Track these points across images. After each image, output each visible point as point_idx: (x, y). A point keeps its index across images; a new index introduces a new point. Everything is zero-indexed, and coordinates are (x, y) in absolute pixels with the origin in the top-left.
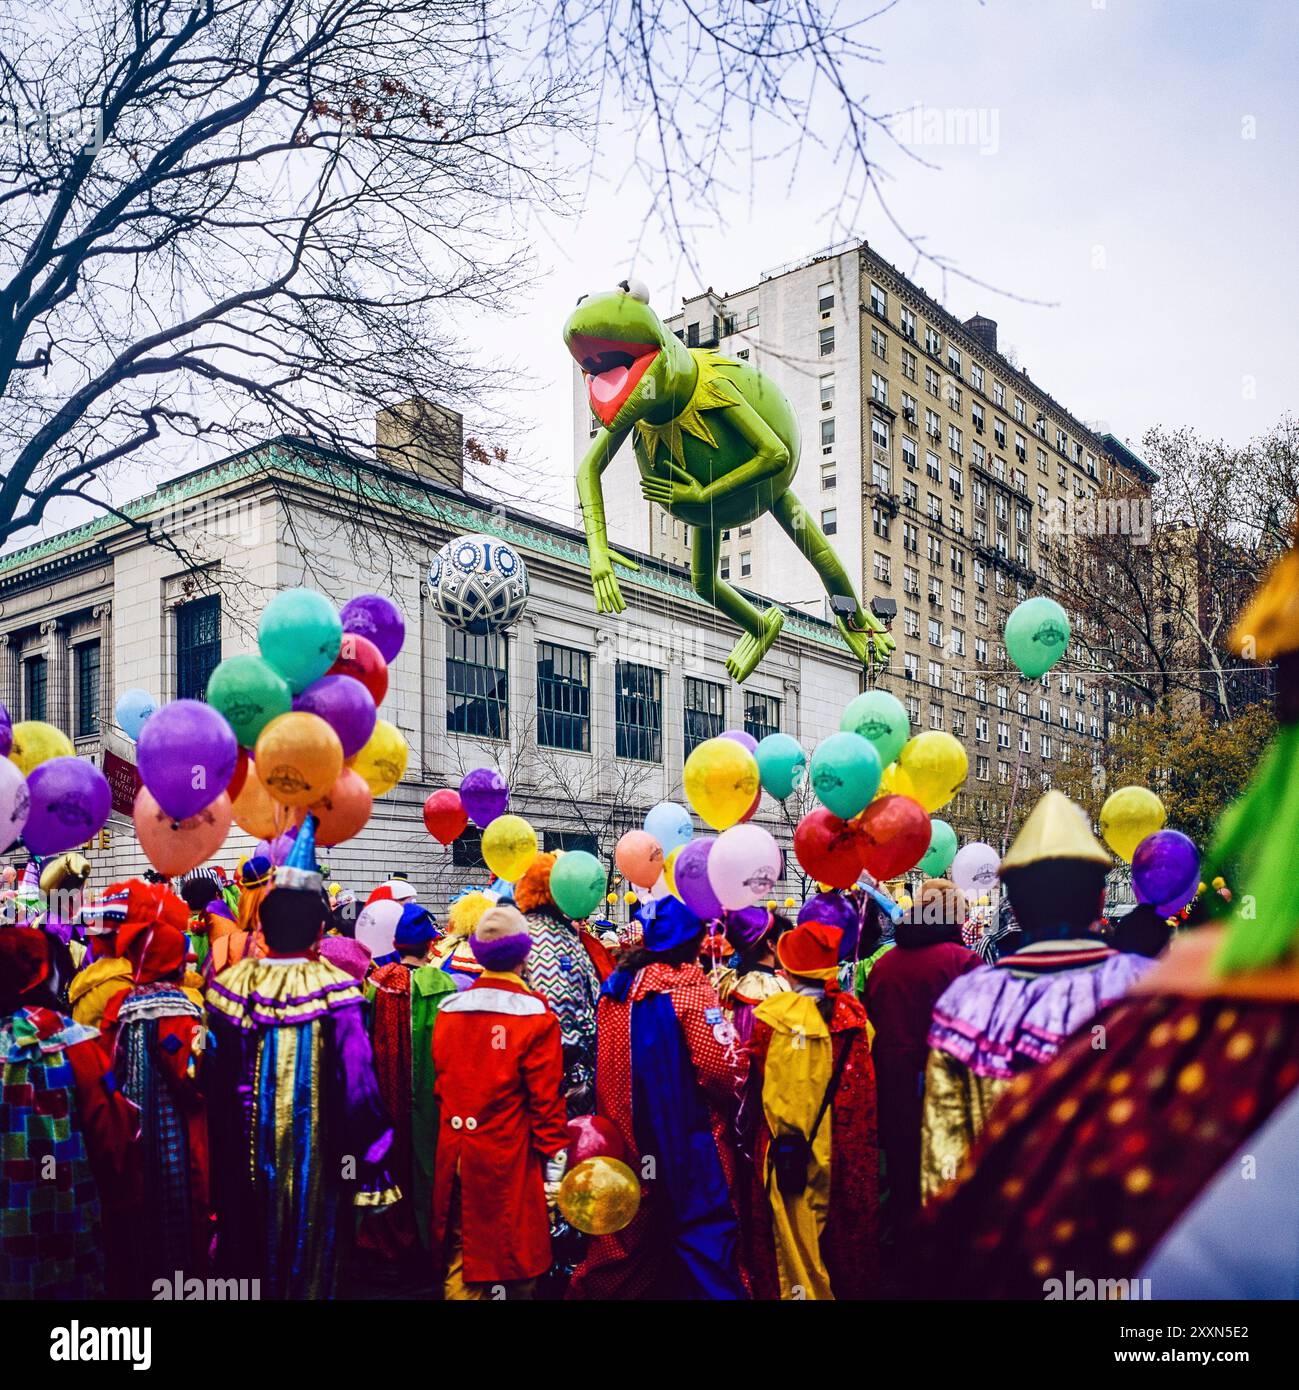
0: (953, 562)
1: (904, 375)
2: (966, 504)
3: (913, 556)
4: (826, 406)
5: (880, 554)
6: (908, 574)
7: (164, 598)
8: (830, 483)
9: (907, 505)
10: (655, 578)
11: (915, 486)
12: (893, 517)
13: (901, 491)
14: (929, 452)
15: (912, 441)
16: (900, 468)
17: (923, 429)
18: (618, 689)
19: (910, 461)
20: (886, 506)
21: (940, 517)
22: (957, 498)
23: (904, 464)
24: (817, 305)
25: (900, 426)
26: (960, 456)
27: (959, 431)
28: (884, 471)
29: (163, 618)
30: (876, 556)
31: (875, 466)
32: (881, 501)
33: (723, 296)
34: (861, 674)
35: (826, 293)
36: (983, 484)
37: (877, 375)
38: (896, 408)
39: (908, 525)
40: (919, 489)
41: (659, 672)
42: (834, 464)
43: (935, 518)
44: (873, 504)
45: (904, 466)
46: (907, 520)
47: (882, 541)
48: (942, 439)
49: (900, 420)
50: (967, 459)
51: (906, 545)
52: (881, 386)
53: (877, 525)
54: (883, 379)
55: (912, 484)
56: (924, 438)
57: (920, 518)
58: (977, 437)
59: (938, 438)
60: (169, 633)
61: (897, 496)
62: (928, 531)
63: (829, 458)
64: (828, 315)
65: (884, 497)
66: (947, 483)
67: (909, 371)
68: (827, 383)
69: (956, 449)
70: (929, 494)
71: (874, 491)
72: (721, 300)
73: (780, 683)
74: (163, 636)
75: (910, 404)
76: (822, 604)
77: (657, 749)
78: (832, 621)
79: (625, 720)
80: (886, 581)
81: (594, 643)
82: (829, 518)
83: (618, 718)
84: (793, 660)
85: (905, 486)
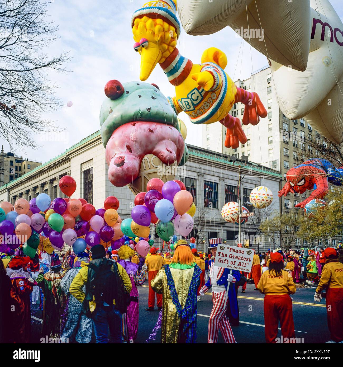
0: (309, 150)
2: (313, 133)
3: (296, 148)
4: (269, 108)
5: (286, 148)
6: (295, 154)
7: (81, 169)
8: (270, 129)
11: (297, 129)
18: (205, 189)
22: (310, 131)
23: (293, 123)
24: (266, 80)
28: (287, 125)
29: (81, 174)
30: (284, 149)
31: (284, 124)
34: (280, 182)
35: (269, 77)
40: (298, 129)
41: (217, 184)
42: (272, 123)
47: (286, 145)
51: (294, 145)
55: (296, 128)
60: (82, 178)
63: (270, 122)
64: (270, 83)
66: (307, 127)
68: (269, 101)
70: (301, 131)
72: (242, 82)
73: (254, 185)
74: (81, 179)
76: (269, 163)
77: (217, 205)
78: (271, 168)
79: (207, 197)
80: (288, 156)
81: (197, 176)
82: (270, 139)
83: (205, 196)
84: (258, 179)
85: (293, 129)
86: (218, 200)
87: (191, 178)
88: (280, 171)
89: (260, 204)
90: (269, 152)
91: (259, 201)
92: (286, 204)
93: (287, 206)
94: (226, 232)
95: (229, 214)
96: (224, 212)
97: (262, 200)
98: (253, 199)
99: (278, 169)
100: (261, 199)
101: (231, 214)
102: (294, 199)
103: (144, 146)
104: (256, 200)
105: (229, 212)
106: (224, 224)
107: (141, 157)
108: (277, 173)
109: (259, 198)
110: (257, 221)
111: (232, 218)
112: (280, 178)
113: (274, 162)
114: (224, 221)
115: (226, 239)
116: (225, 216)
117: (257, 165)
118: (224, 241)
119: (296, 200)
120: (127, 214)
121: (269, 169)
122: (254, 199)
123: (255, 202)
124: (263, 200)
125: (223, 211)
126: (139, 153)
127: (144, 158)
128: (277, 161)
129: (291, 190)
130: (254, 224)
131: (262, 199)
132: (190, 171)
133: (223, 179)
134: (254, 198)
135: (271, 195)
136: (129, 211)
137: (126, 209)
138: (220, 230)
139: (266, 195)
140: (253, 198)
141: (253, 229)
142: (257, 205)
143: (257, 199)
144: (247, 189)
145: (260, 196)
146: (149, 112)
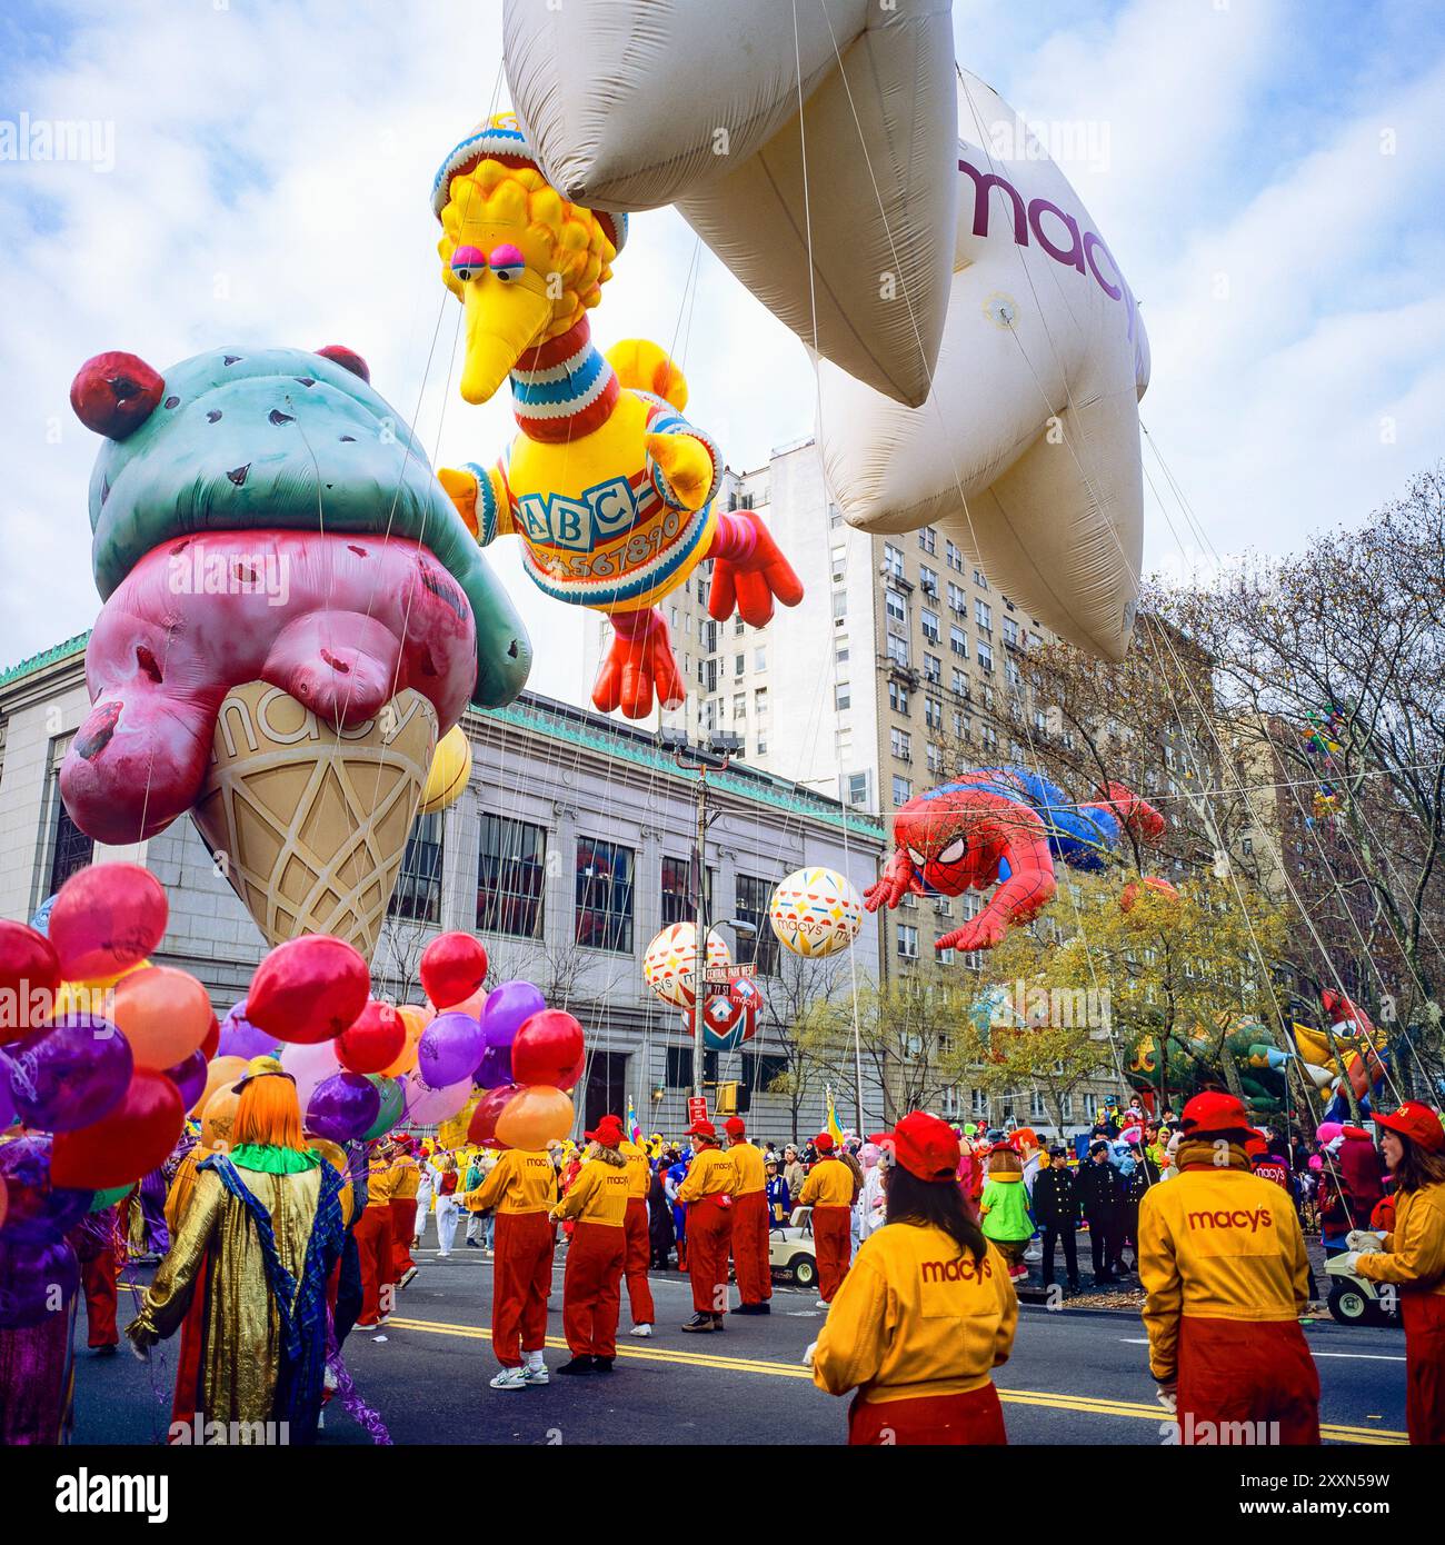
0: (986, 740)
1: (923, 548)
2: (998, 680)
3: (938, 733)
4: (838, 578)
5: (899, 730)
6: (933, 752)
8: (843, 655)
9: (930, 679)
10: (644, 753)
11: (939, 661)
12: (912, 692)
13: (921, 666)
14: (953, 626)
15: (933, 615)
16: (921, 643)
17: (945, 603)
18: (580, 870)
19: (930, 634)
20: (904, 680)
21: (968, 694)
22: (987, 675)
23: (924, 637)
25: (919, 597)
26: (990, 632)
27: (988, 607)
28: (901, 645)
30: (894, 732)
31: (890, 639)
32: (897, 675)
33: (740, 474)
34: (877, 857)
36: (1016, 661)
37: (890, 547)
38: (914, 581)
39: (931, 700)
40: (943, 663)
41: (632, 850)
42: (846, 636)
43: (962, 693)
44: (889, 678)
45: (925, 640)
46: (930, 695)
47: (901, 717)
48: (968, 613)
49: (918, 593)
50: (998, 635)
51: (929, 721)
52: (897, 559)
53: (894, 700)
54: (897, 551)
55: (934, 658)
56: (948, 612)
57: (945, 694)
58: (1008, 613)
59: (963, 612)
61: (917, 670)
62: (954, 708)
63: (841, 630)
65: (901, 671)
66: (975, 659)
67: (927, 544)
68: (838, 554)
69: (984, 624)
70: (954, 669)
71: (890, 663)
72: (739, 478)
73: (781, 866)
75: (929, 577)
76: (836, 783)
77: (628, 937)
78: (846, 800)
79: (588, 904)
80: (906, 759)
81: (551, 817)
82: (842, 693)
83: (579, 901)
84: (796, 841)
85: (926, 661)
86: (632, 919)
87: (526, 824)
88: (877, 814)
89: (812, 939)
90: (837, 740)
91: (811, 924)
92: (902, 948)
93: (908, 954)
94: (663, 1051)
95: (675, 972)
96: (658, 961)
97: (823, 922)
98: (785, 917)
99: (871, 805)
100: (819, 917)
101: (681, 972)
102: (936, 929)
103: (217, 646)
104: (800, 919)
105: (674, 962)
106: (656, 1019)
107: (210, 701)
108: (867, 823)
109: (813, 914)
110: (791, 1011)
111: (686, 991)
112: (880, 843)
113: (858, 782)
114: (657, 1008)
115: (662, 1081)
116: (656, 979)
117: (792, 788)
118: (655, 1090)
119: (939, 930)
120: (236, 964)
121: (838, 804)
122: (792, 916)
123: (793, 926)
124: (828, 923)
125: (651, 959)
126: (198, 679)
127: (226, 704)
128: (867, 778)
129: (912, 884)
130: (778, 1025)
131: (823, 916)
132: (519, 792)
133: (655, 834)
134: (790, 910)
135: (857, 907)
136: (248, 951)
137: (234, 940)
138: (639, 1042)
139: (838, 903)
140: (786, 911)
141: (773, 1042)
142: (803, 941)
143: (804, 916)
144: (749, 878)
145: (815, 904)
146: (240, 488)
